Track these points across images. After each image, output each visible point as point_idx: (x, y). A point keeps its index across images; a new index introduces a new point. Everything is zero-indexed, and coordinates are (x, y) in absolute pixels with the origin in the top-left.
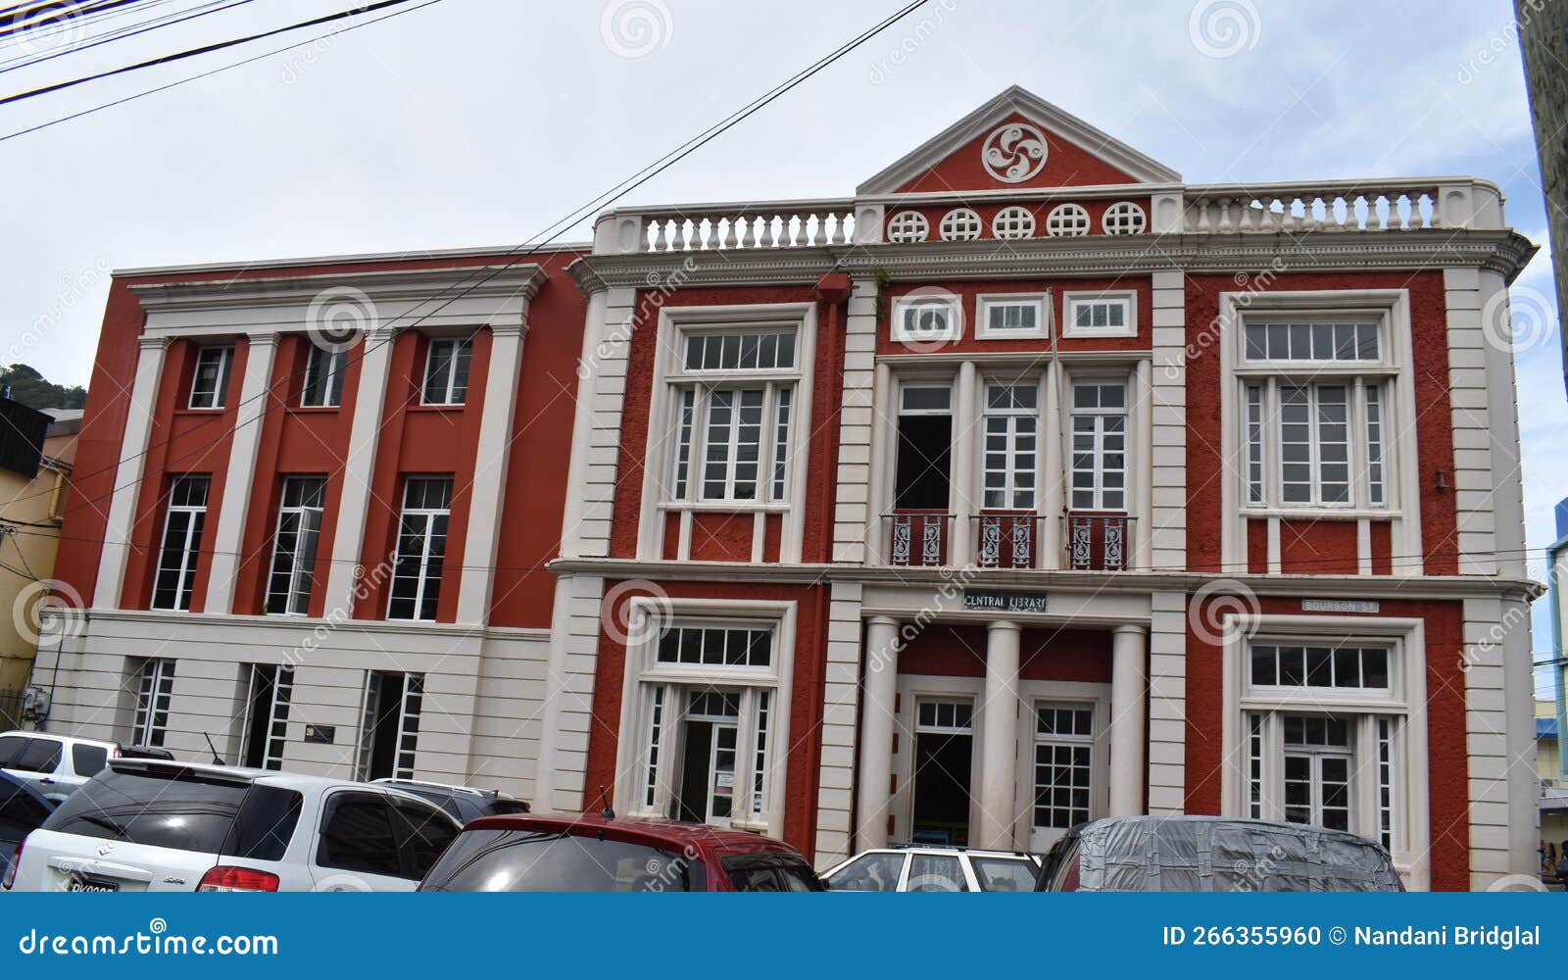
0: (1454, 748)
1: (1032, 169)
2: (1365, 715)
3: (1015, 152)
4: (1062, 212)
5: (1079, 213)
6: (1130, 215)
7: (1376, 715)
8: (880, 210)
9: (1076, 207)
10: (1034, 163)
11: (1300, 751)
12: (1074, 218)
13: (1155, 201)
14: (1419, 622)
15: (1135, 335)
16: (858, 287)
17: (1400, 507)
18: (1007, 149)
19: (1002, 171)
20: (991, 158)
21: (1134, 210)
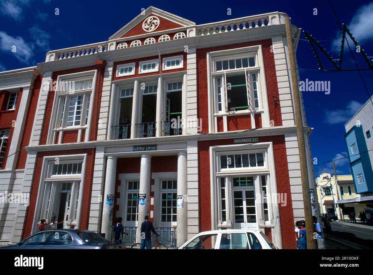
0: (286, 183)
1: (155, 28)
2: (256, 175)
3: (151, 24)
4: (163, 37)
5: (167, 37)
6: (181, 36)
7: (259, 175)
8: (115, 43)
9: (166, 35)
10: (156, 26)
11: (238, 189)
12: (166, 38)
13: (188, 31)
14: (271, 143)
15: (183, 67)
16: (108, 64)
17: (263, 109)
18: (149, 23)
19: (147, 29)
20: (144, 27)
21: (182, 34)
